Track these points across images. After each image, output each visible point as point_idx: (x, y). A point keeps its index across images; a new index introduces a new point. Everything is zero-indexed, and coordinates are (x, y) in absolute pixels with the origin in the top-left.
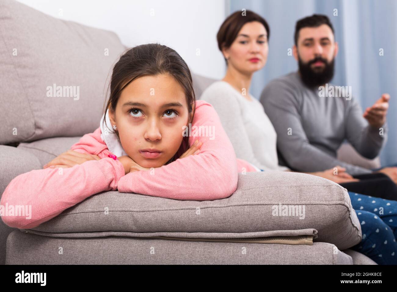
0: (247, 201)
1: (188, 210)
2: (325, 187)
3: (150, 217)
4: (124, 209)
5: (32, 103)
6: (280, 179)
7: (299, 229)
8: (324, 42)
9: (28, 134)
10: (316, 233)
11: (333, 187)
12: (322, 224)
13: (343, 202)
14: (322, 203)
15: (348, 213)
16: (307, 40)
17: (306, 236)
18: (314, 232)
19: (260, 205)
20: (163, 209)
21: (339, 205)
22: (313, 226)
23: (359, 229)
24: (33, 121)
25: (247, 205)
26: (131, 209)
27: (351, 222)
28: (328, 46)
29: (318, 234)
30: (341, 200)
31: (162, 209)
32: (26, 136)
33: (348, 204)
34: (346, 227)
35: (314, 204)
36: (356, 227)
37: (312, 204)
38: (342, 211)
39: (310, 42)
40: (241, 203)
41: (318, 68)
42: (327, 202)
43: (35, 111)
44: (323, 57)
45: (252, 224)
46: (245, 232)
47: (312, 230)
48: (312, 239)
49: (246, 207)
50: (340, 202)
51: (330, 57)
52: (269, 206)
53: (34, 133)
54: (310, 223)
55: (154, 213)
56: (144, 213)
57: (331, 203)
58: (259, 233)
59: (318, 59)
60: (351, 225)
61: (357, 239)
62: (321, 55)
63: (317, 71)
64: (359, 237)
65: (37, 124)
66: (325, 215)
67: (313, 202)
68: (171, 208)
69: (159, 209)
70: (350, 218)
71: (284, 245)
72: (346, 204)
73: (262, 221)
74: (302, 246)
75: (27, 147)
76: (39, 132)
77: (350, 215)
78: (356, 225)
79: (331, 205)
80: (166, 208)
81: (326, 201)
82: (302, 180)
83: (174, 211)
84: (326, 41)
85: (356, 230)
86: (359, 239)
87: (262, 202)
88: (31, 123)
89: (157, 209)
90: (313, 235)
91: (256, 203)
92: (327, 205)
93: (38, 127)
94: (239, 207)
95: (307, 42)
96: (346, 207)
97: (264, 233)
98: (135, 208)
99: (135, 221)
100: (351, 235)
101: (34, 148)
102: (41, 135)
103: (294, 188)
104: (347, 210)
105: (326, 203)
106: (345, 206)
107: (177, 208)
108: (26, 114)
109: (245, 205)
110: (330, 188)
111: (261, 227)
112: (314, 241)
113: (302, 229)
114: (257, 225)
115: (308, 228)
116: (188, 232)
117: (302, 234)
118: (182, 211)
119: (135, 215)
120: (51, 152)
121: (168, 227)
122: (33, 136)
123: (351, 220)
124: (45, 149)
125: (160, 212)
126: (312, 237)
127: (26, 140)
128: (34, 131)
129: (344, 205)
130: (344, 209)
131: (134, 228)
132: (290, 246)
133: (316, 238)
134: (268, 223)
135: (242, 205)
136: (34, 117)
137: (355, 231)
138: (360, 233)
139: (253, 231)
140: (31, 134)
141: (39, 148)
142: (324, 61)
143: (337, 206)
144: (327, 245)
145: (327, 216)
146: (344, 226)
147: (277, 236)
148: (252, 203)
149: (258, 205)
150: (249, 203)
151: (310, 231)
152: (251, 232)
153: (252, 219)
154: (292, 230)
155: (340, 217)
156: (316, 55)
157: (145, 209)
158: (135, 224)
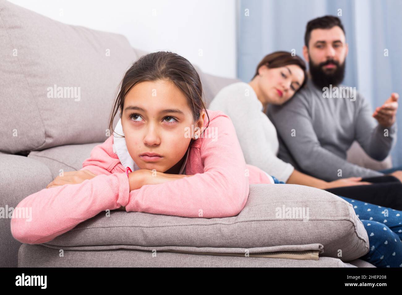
0: (254, 217)
1: (197, 226)
2: (330, 203)
3: (160, 232)
4: (134, 225)
5: (42, 112)
6: (286, 195)
7: (305, 244)
8: (336, 44)
9: (38, 143)
10: (322, 248)
11: (338, 203)
12: (328, 239)
13: (348, 218)
14: (327, 218)
15: (353, 228)
16: (319, 42)
17: (312, 251)
18: (320, 247)
19: (267, 220)
20: (173, 224)
21: (344, 221)
22: (319, 241)
23: (366, 241)
24: (44, 130)
25: (254, 221)
26: (141, 225)
27: (357, 236)
28: (340, 48)
29: (324, 248)
30: (346, 216)
31: (171, 225)
32: (36, 145)
33: (353, 219)
34: (352, 241)
35: (320, 220)
36: (363, 240)
37: (318, 220)
38: (347, 227)
39: (322, 45)
40: (248, 219)
41: (330, 70)
42: (333, 218)
43: (45, 120)
44: (335, 59)
45: (259, 239)
46: (253, 247)
47: (318, 245)
48: (318, 254)
49: (253, 222)
50: (345, 218)
51: (341, 60)
52: (275, 222)
53: (45, 142)
54: (316, 238)
55: (164, 228)
56: (153, 229)
57: (336, 218)
58: (266, 248)
59: (330, 61)
60: (357, 239)
61: (364, 250)
62: (333, 57)
63: (328, 73)
64: (366, 248)
65: (47, 133)
66: (330, 230)
67: (319, 217)
68: (181, 224)
69: (168, 224)
70: (355, 232)
71: (290, 260)
72: (351, 219)
73: (269, 236)
74: (308, 261)
75: (37, 156)
76: (49, 141)
77: (355, 229)
78: (362, 238)
79: (336, 221)
80: (176, 224)
81: (331, 216)
82: (308, 195)
83: (184, 227)
84: (338, 44)
85: (364, 242)
86: (366, 250)
87: (268, 218)
88: (41, 133)
89: (166, 224)
90: (318, 250)
91: (263, 218)
92: (333, 221)
93: (48, 136)
94: (247, 223)
95: (319, 44)
96: (351, 223)
97: (270, 249)
98: (144, 224)
99: (145, 236)
100: (358, 248)
101: (45, 157)
102: (51, 144)
103: (300, 204)
104: (352, 225)
105: (331, 219)
106: (351, 221)
107: (186, 224)
108: (37, 123)
109: (252, 221)
110: (335, 204)
111: (268, 242)
112: (320, 256)
113: (308, 244)
114: (264, 240)
115: (314, 243)
116: (197, 247)
117: (308, 249)
118: (191, 226)
119: (145, 230)
120: (61, 161)
121: (177, 242)
122: (44, 145)
123: (357, 234)
124: (55, 158)
125: (170, 227)
126: (318, 252)
127: (37, 149)
128: (45, 140)
129: (349, 220)
130: (350, 225)
131: (144, 243)
132: (296, 260)
133: (322, 253)
134: (275, 239)
135: (249, 221)
136: (44, 126)
137: (362, 243)
138: (368, 245)
139: (260, 247)
140: (42, 143)
141: (49, 156)
142: (335, 63)
143: (342, 222)
144: (332, 260)
145: (332, 231)
146: (350, 241)
147: (284, 251)
148: (259, 219)
149: (265, 221)
150: (256, 219)
151: (315, 246)
152: (258, 247)
153: (259, 235)
154: (298, 245)
155: (346, 232)
156: (328, 57)
157: (155, 225)
158: (145, 240)
